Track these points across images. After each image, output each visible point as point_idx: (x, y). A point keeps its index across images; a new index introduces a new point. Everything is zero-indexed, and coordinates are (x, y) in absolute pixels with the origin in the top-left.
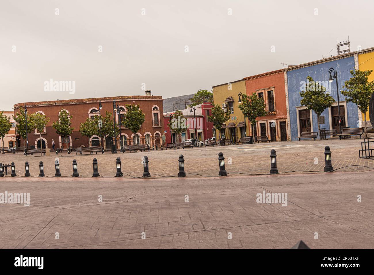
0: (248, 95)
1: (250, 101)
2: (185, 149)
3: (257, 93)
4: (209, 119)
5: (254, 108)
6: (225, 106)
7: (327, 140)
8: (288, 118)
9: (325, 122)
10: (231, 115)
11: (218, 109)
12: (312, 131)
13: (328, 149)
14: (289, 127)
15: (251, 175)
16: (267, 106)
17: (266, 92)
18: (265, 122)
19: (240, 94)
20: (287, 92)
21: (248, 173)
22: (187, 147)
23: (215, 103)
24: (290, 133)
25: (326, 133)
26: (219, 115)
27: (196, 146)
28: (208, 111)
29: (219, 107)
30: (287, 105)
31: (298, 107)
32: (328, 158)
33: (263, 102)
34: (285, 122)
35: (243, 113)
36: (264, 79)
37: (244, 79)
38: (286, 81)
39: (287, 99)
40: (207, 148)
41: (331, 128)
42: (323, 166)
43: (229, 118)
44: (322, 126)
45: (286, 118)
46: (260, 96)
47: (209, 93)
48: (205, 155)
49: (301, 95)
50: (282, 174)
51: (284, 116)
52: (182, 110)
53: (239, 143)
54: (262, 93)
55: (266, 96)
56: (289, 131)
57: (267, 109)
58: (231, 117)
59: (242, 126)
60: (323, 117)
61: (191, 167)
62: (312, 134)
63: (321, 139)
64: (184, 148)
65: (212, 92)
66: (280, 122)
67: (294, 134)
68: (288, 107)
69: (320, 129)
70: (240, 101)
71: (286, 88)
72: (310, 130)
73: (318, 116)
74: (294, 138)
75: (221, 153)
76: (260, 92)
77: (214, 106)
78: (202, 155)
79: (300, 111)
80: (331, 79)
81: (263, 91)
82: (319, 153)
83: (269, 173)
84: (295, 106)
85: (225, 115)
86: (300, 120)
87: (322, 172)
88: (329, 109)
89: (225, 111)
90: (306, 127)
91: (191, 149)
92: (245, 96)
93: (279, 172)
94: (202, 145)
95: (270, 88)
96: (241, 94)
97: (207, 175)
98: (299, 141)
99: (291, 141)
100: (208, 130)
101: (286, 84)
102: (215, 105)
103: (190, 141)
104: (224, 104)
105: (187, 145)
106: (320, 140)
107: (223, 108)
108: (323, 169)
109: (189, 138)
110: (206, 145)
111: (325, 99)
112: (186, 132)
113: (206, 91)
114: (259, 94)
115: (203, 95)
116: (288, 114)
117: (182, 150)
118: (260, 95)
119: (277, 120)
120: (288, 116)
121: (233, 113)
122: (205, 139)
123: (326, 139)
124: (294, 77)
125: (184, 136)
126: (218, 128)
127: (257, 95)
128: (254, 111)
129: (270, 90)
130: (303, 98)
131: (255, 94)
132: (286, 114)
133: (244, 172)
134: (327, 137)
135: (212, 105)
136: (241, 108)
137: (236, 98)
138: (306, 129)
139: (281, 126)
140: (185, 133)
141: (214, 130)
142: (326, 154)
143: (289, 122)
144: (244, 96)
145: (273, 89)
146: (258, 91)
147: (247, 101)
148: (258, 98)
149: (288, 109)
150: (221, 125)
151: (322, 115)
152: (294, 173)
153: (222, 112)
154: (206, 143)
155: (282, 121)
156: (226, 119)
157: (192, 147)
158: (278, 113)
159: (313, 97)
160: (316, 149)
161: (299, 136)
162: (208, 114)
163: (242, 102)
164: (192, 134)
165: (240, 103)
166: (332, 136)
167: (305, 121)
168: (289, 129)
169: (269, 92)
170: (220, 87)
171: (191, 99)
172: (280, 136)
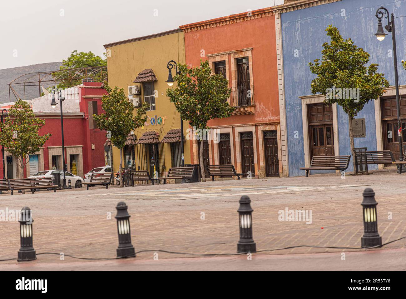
0: (190, 66)
1: (194, 80)
2: (37, 194)
3: (210, 62)
4: (96, 121)
5: (204, 97)
6: (134, 92)
7: (371, 174)
8: (283, 122)
9: (368, 132)
10: (150, 114)
11: (119, 98)
12: (337, 154)
13: (369, 195)
14: (284, 143)
15: (193, 256)
16: (235, 94)
17: (233, 61)
18: (229, 130)
19: (171, 64)
20: (280, 62)
21: (185, 251)
22: (41, 189)
23: (112, 85)
24: (285, 158)
25: (369, 157)
26: (119, 112)
27: (65, 187)
28: (95, 103)
29: (122, 94)
30: (281, 92)
31: (305, 98)
32: (370, 216)
33: (226, 84)
34: (275, 132)
35: (178, 108)
36: (228, 29)
37: (181, 29)
38: (278, 37)
39: (280, 77)
40: (92, 190)
41: (380, 148)
42: (357, 236)
43: (145, 120)
44: (359, 142)
45: (277, 123)
46: (217, 71)
47: (98, 60)
48: (86, 208)
49: (312, 69)
50: (265, 252)
51: (272, 118)
52: (31, 99)
53: (167, 181)
54: (223, 62)
55: (231, 68)
56: (285, 153)
57: (233, 101)
58: (149, 118)
59: (174, 140)
60: (363, 121)
61: (49, 236)
62: (337, 161)
63: (357, 173)
64: (33, 190)
65: (103, 58)
66: (265, 133)
67: (295, 160)
68: (281, 97)
69: (354, 150)
70: (171, 80)
71: (279, 52)
72: (332, 151)
73: (351, 118)
74: (296, 171)
75: (123, 203)
76: (218, 59)
77: (109, 91)
78: (77, 208)
79: (309, 106)
80: (381, 33)
81: (226, 58)
82: (350, 205)
83: (235, 251)
84: (299, 94)
85: (135, 113)
86: (310, 127)
87: (355, 249)
88: (377, 103)
89: (136, 104)
90: (322, 144)
91: (51, 194)
92: (181, 70)
93: (258, 249)
94: (79, 184)
95: (240, 51)
96: (173, 63)
97: (88, 256)
98: (307, 176)
99: (288, 176)
100: (93, 147)
101: (278, 42)
102: (110, 89)
103: (48, 175)
104: (133, 87)
105: (41, 184)
106: (353, 175)
107: (130, 98)
108: (358, 243)
109: (47, 167)
110: (89, 186)
111: (368, 80)
112: (41, 152)
113: (91, 55)
114: (216, 64)
115: (84, 63)
116: (282, 112)
117: (29, 195)
118: (218, 66)
119: (256, 126)
120: (282, 117)
121: (154, 108)
122: (86, 171)
123: (367, 173)
124: (298, 26)
125: (36, 162)
126: (118, 144)
127: (211, 66)
128: (203, 106)
129: (241, 56)
130: (316, 76)
131: (207, 63)
132: (277, 113)
133: (177, 248)
134: (371, 168)
135: (104, 89)
136: (173, 97)
137: (162, 74)
138: (323, 148)
139: (266, 140)
140: (38, 156)
141: (108, 149)
142: (365, 207)
143: (284, 133)
144: (181, 68)
145: (249, 54)
146: (214, 57)
147: (188, 81)
148: (213, 73)
149: (282, 102)
150: (125, 136)
151: (359, 115)
152: (292, 250)
153: (129, 106)
154: (87, 180)
155: (268, 128)
156: (138, 123)
157: (54, 189)
158: (258, 110)
159: (339, 73)
160: (344, 196)
161: (307, 165)
162: (95, 111)
163: (176, 83)
164: (55, 158)
165: (171, 84)
166: (381, 166)
167: (321, 131)
168: (285, 148)
169: (239, 61)
170: (123, 45)
171: (53, 73)
172: (262, 164)
